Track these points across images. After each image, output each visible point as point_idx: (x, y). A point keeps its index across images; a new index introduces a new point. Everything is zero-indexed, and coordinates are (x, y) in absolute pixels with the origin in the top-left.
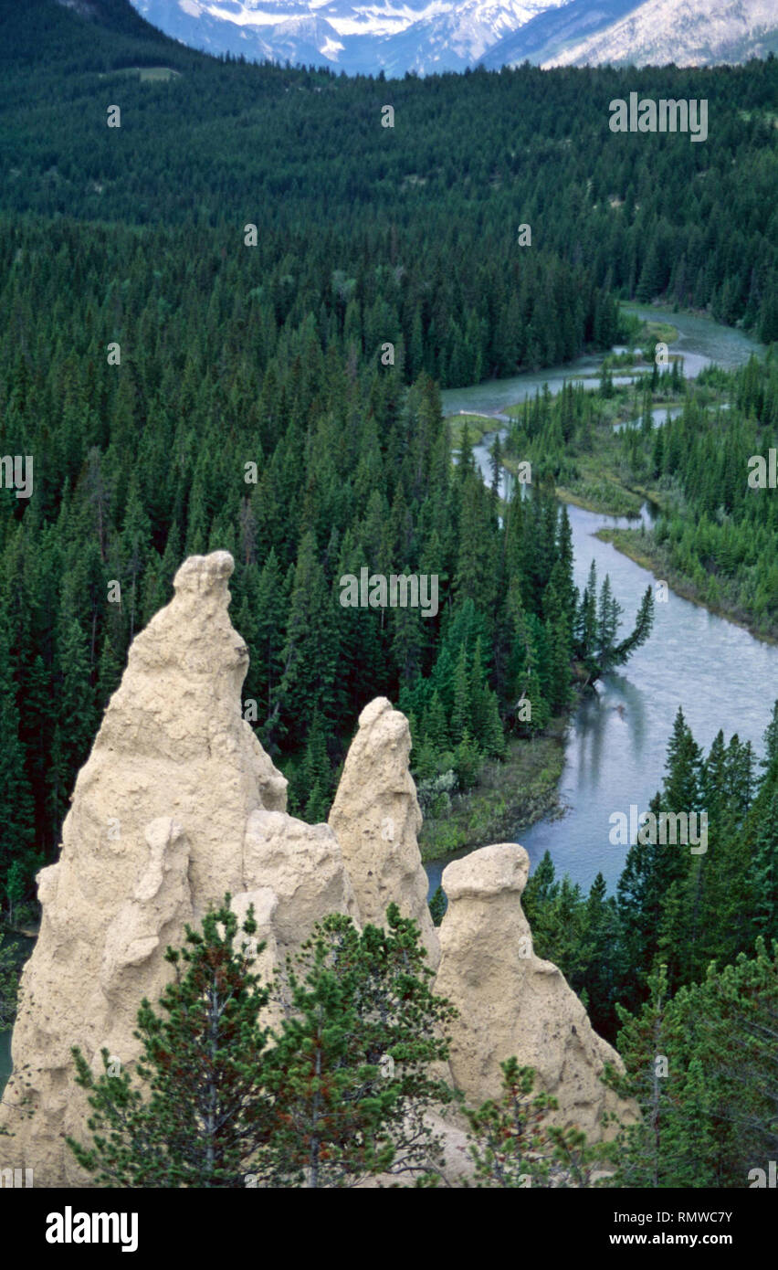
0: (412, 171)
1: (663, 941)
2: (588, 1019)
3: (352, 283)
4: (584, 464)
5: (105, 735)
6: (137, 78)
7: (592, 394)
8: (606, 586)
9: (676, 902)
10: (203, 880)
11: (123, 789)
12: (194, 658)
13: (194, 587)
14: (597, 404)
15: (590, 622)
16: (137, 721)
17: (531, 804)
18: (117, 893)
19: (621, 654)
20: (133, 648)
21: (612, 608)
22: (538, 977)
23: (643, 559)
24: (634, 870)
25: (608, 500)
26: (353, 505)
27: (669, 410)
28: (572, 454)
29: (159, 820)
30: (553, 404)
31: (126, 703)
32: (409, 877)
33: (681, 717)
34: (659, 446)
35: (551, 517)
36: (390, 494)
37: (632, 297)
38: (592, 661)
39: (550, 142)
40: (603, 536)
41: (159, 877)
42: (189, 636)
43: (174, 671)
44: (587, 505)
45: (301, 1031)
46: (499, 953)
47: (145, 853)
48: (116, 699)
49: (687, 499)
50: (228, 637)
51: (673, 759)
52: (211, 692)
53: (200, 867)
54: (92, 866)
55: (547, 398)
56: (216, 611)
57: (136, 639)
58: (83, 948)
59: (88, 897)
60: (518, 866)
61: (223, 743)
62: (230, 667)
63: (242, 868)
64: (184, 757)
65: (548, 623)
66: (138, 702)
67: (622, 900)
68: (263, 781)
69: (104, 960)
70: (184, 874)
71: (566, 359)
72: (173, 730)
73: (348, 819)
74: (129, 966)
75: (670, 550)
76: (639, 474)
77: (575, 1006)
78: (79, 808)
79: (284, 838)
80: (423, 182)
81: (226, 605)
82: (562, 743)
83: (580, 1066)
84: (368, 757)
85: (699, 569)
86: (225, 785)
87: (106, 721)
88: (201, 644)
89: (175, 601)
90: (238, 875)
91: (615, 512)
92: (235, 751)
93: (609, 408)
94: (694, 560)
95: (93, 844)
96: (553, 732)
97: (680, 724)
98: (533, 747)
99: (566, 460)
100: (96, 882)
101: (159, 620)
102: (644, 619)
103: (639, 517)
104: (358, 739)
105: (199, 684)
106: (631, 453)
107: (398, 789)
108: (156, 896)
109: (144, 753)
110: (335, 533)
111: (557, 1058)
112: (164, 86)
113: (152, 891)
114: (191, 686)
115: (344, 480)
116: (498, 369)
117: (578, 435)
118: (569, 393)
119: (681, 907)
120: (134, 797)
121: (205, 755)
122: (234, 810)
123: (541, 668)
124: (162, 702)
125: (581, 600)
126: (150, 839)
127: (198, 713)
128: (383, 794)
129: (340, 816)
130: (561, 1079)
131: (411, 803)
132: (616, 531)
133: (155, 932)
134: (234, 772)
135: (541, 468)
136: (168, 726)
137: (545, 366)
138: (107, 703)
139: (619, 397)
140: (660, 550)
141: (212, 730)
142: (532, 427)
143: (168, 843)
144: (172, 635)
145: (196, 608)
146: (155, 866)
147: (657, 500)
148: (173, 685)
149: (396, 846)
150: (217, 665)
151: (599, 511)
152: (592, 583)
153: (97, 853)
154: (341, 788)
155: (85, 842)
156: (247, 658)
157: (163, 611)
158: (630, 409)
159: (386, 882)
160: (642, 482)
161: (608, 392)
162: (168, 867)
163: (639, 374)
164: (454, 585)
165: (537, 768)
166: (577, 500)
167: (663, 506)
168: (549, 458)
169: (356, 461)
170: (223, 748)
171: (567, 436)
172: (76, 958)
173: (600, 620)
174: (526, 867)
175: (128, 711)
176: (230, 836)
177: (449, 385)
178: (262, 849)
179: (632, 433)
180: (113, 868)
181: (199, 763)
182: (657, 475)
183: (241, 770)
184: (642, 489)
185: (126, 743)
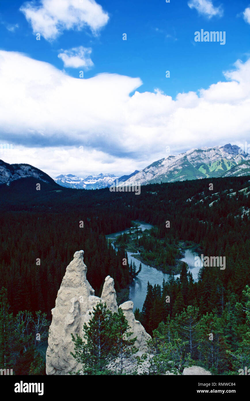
0: (98, 203)
1: (150, 318)
2: (145, 330)
3: (90, 220)
4: (128, 245)
5: (63, 284)
6: (56, 192)
7: (128, 234)
8: (134, 263)
9: (152, 312)
10: (81, 309)
11: (66, 293)
12: (78, 269)
13: (77, 257)
14: (129, 236)
15: (132, 269)
16: (68, 281)
17: (125, 299)
18: (66, 312)
19: (137, 274)
20: (67, 268)
21: (135, 267)
22: (136, 324)
23: (139, 259)
24: (144, 307)
25: (132, 250)
26: (93, 253)
27: (140, 236)
28: (126, 244)
29: (73, 298)
30: (122, 236)
31: (66, 278)
32: (115, 307)
33: (148, 282)
34: (139, 241)
35: (124, 253)
36: (99, 251)
37: (132, 220)
38: (132, 275)
39: (118, 197)
40: (132, 256)
41: (74, 308)
42: (77, 265)
43: (74, 272)
44: (129, 251)
45: (118, 326)
46: (130, 320)
47: (71, 304)
48: (64, 278)
49: (145, 249)
50: (83, 265)
51: (148, 289)
52: (81, 275)
53: (81, 306)
54: (61, 307)
55: (121, 235)
56: (81, 261)
57: (67, 266)
58: (60, 322)
59: (61, 313)
60: (132, 304)
61: (83, 284)
62: (84, 270)
63: (88, 306)
64: (77, 287)
65: (125, 270)
66: (68, 278)
67: (143, 312)
68: (90, 290)
69: (64, 324)
70: (78, 308)
71: (124, 229)
72: (74, 282)
73: (104, 297)
74: (69, 325)
75: (143, 257)
76: (137, 246)
77: (142, 328)
78: (59, 297)
79: (95, 300)
80: (100, 204)
81: (83, 260)
82: (129, 289)
83: (144, 338)
84: (107, 286)
85: (148, 260)
86: (84, 291)
87: (63, 282)
88: (79, 267)
89: (74, 259)
90: (87, 307)
91: (134, 252)
92: (86, 285)
93: (131, 236)
94: (147, 259)
95: (61, 304)
96: (127, 287)
97: (148, 283)
98: (124, 290)
99: (125, 244)
100: (62, 310)
101: (71, 263)
102: (140, 268)
103: (137, 253)
104: (105, 283)
105: (79, 274)
106: (135, 243)
107: (113, 291)
108: (73, 312)
109: (70, 287)
110: (91, 258)
111: (141, 337)
112: (60, 192)
113: (73, 311)
114: (77, 274)
115: (91, 249)
116: (113, 231)
117: (127, 241)
118: (125, 234)
119: (153, 312)
120: (68, 295)
121: (80, 286)
122: (86, 296)
123: (125, 277)
124: (72, 277)
125: (130, 266)
126: (72, 302)
127: (79, 279)
128: (110, 293)
129: (103, 297)
130: (141, 341)
131: (115, 294)
132: (134, 255)
133: (73, 318)
134: (86, 289)
135: (121, 246)
136: (74, 281)
137: (120, 231)
138: (63, 278)
139: (132, 235)
140: (141, 257)
141: (81, 282)
142: (120, 239)
143: (75, 302)
144: (74, 265)
145: (78, 260)
146: (73, 306)
147: (140, 250)
148: (74, 274)
149: (113, 301)
150: (82, 270)
151: (131, 252)
152: (131, 263)
153: (62, 305)
154: (103, 292)
155: (60, 303)
156: (87, 269)
157: (72, 261)
158: (134, 236)
159: (111, 308)
160: (137, 247)
161: (131, 234)
162: (75, 306)
163: (135, 231)
164: (110, 264)
165: (125, 293)
166: (127, 251)
167: (141, 251)
168: (122, 244)
169: (93, 246)
170: (84, 285)
171: (125, 241)
172: (59, 324)
173: (133, 269)
174: (133, 305)
175: (66, 279)
176: (85, 300)
177: (106, 234)
178: (91, 302)
179: (135, 240)
180: (65, 308)
181: (79, 288)
182: (139, 246)
183: (87, 289)
184: (137, 248)
185: (66, 285)
